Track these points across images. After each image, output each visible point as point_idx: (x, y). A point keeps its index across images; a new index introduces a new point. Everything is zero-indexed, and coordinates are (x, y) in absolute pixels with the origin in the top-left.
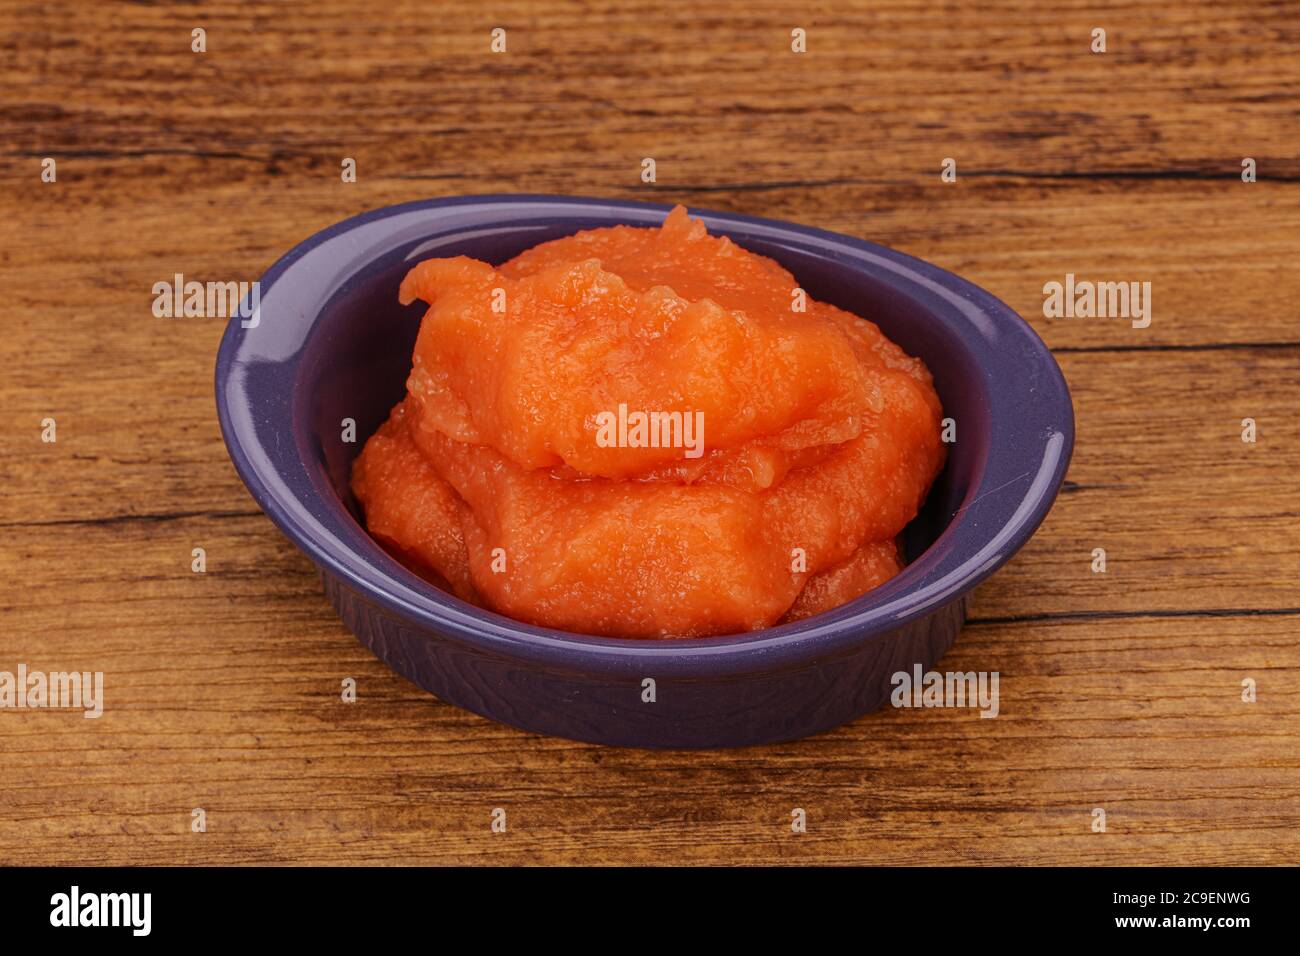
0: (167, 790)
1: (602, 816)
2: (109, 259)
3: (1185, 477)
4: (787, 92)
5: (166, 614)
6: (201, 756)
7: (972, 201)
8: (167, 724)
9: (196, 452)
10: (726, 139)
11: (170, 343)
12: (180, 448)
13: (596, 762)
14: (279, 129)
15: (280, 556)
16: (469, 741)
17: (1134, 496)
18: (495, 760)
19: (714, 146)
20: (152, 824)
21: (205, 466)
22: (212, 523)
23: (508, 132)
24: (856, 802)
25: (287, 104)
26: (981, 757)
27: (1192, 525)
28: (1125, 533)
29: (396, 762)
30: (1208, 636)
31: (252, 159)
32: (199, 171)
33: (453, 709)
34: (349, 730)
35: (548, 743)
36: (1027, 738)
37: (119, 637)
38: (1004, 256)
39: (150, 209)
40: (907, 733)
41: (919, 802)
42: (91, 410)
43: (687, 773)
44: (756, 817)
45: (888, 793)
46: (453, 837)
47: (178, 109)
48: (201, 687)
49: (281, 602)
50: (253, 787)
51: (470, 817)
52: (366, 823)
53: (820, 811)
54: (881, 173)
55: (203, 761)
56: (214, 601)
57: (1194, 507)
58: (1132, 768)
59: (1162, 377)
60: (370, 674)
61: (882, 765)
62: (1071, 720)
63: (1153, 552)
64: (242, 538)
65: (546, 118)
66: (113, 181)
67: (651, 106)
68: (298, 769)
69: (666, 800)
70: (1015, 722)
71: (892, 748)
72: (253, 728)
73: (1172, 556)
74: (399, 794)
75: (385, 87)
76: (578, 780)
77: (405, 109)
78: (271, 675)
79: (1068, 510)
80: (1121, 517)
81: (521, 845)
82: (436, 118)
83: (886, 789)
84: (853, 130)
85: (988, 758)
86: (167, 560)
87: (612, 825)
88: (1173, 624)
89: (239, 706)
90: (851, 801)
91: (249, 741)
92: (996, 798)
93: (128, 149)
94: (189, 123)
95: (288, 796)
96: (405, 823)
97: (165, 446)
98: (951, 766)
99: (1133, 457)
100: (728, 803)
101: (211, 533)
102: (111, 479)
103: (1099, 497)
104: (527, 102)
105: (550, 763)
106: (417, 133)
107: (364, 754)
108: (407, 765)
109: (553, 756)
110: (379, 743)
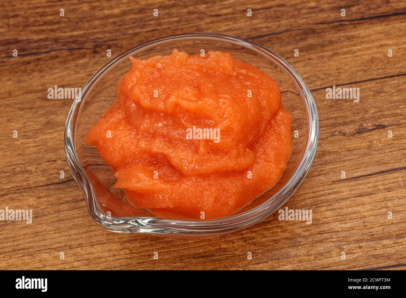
1: (251, 261)
4: (263, 2)
6: (113, 259)
7: (332, 32)
8: (99, 249)
10: (247, 21)
13: (245, 242)
14: (95, 37)
16: (201, 241)
18: (212, 246)
19: (243, 24)
23: (173, 28)
24: (334, 244)
29: (179, 252)
31: (87, 49)
32: (70, 55)
34: (160, 243)
35: (228, 238)
37: (76, 222)
38: (346, 50)
39: (56, 71)
40: (347, 218)
41: (354, 241)
42: (50, 144)
43: (276, 242)
45: (343, 239)
47: (58, 34)
48: (108, 235)
50: (132, 267)
53: (322, 248)
54: (300, 26)
55: (114, 260)
61: (339, 230)
62: (398, 206)
65: (184, 22)
66: (41, 62)
67: (218, 13)
68: (146, 259)
69: (271, 252)
71: (342, 223)
72: (128, 247)
74: (182, 263)
75: (128, 18)
76: (240, 249)
77: (136, 25)
79: (384, 134)
80: (401, 134)
82: (147, 26)
84: (288, 13)
85: (374, 223)
87: (255, 263)
89: (122, 240)
91: (128, 252)
92: (378, 236)
93: (44, 51)
94: (63, 39)
98: (362, 227)
99: (402, 113)
100: (291, 250)
102: (62, 167)
103: (394, 128)
104: (177, 17)
105: (230, 245)
106: (141, 32)
107: (167, 250)
108: (183, 252)
109: (231, 242)
110: (171, 246)
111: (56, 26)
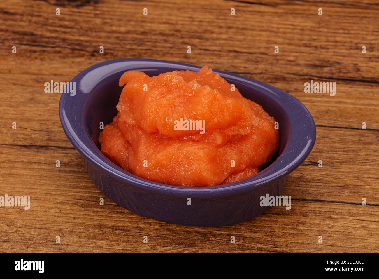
0: (31, 222)
1: (160, 242)
2: (40, 75)
3: (353, 165)
4: (249, 48)
5: (39, 173)
6: (43, 213)
9: (56, 129)
10: (229, 59)
11: (54, 99)
12: (52, 128)
13: (161, 227)
15: (76, 161)
16: (124, 217)
17: (337, 169)
18: (131, 223)
19: (225, 61)
20: (24, 231)
21: (58, 134)
22: (58, 149)
23: (164, 51)
24: (238, 246)
25: (100, 38)
26: (278, 237)
27: (353, 178)
28: (332, 179)
29: (101, 221)
30: (353, 210)
31: (87, 51)
32: (71, 53)
33: (121, 208)
34: (88, 210)
35: (147, 220)
36: (293, 233)
37: (24, 178)
38: (307, 99)
39: (55, 62)
40: (257, 228)
41: (257, 248)
42: (27, 115)
43: (188, 233)
44: (207, 247)
45: (248, 244)
46: (114, 244)
47: (68, 36)
48: (46, 194)
49: (74, 173)
50: (57, 223)
51: (121, 238)
52: (88, 237)
53: (227, 247)
54: (274, 73)
55: (43, 215)
56: (54, 171)
57: (355, 173)
58: (324, 245)
59: (350, 136)
60: (97, 196)
61: (248, 236)
62: (308, 230)
63: (340, 185)
64: (66, 155)
65: (176, 48)
66: (45, 54)
67: (208, 48)
68: (71, 220)
69: (180, 240)
70: (290, 228)
71: (252, 232)
72: (59, 207)
73: (346, 187)
74: (100, 230)
75: (130, 36)
76: (155, 231)
77: (135, 42)
78: (68, 193)
79: (316, 170)
80: (332, 174)
81: (135, 248)
82: (144, 46)
83: (248, 243)
84: (267, 60)
85: (281, 238)
86: (42, 158)
87: (163, 245)
88: (343, 205)
89: (56, 201)
90: (237, 246)
91: (58, 211)
92: (281, 249)
93: (51, 45)
94: (70, 40)
95: (66, 227)
96: (100, 238)
97: (47, 127)
98: (269, 239)
99: (338, 158)
100: (199, 242)
101: (57, 152)
102: (30, 134)
103: (326, 168)
104: (171, 44)
105: (147, 226)
106: (137, 49)
107: (91, 218)
108: (104, 222)
109: (148, 224)
110: (96, 215)
111: (68, 30)
